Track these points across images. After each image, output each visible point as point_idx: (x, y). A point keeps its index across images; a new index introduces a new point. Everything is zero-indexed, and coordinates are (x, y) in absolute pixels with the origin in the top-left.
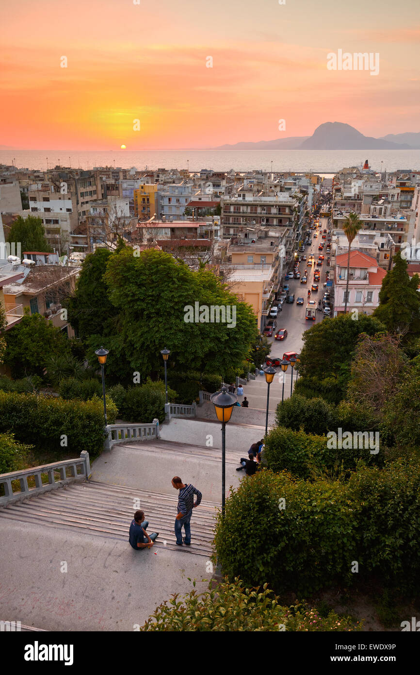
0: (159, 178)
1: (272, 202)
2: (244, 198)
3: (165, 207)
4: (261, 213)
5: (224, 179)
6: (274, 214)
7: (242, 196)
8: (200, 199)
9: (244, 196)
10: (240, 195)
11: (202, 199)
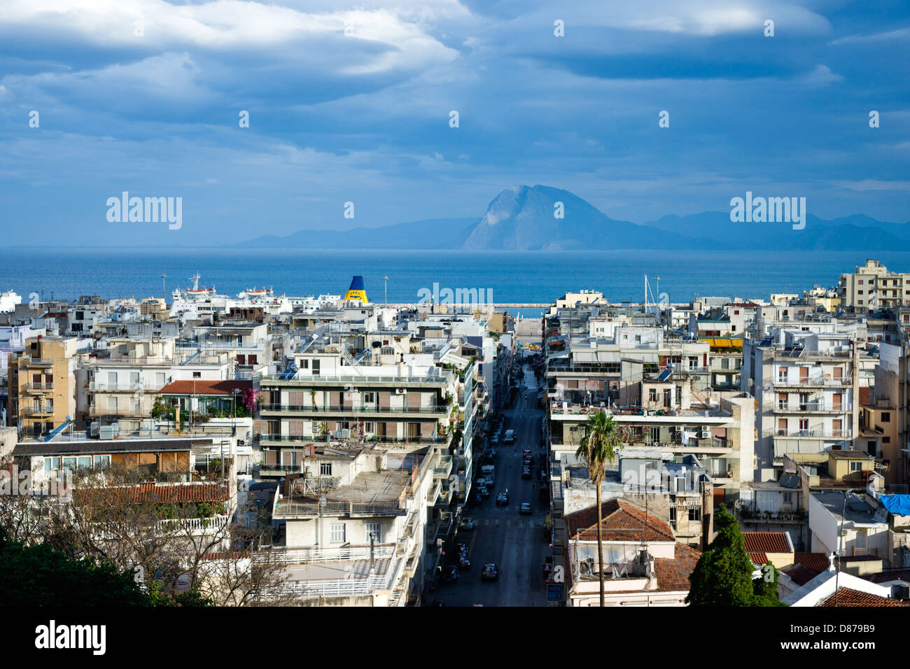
0: (82, 321)
1: (389, 379)
2: (316, 372)
3: (97, 397)
4: (363, 410)
5: (260, 322)
6: (397, 410)
7: (310, 364)
8: (197, 374)
9: (316, 364)
10: (306, 361)
11: (202, 372)
